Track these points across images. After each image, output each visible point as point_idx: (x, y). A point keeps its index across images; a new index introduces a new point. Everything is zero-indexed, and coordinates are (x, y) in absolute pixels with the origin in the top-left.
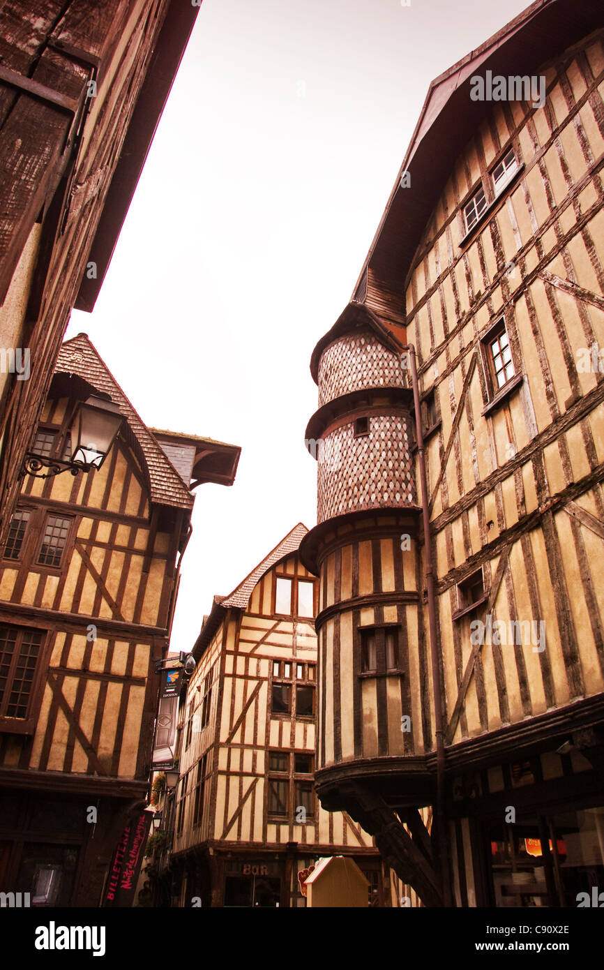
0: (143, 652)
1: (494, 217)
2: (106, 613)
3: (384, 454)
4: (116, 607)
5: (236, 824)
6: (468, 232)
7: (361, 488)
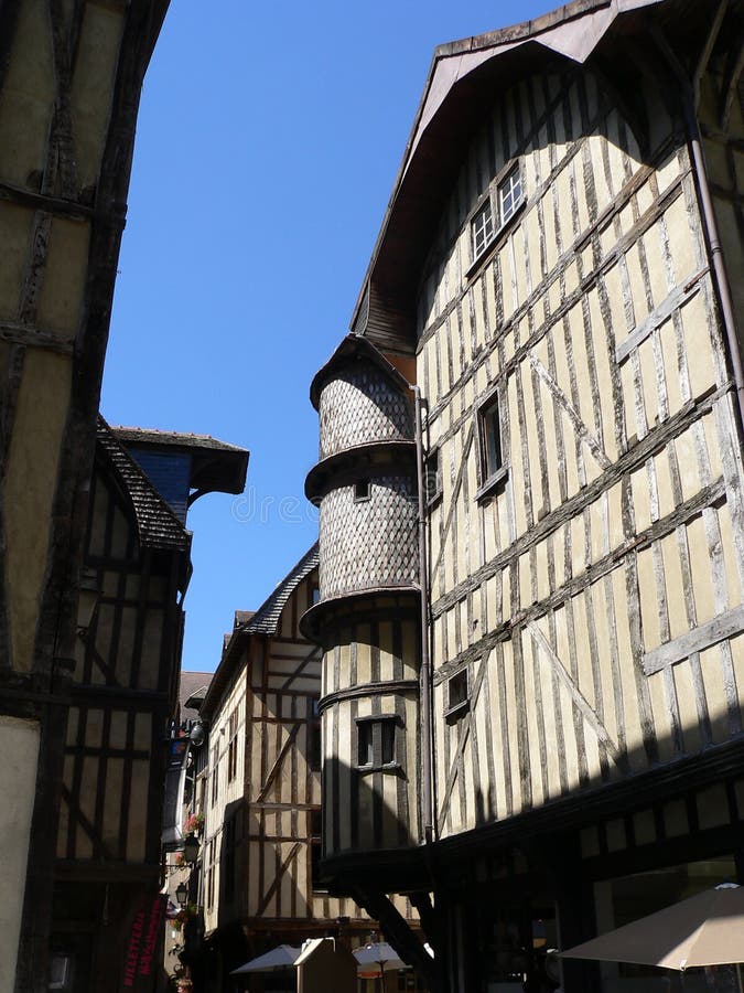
0: (144, 722)
1: (497, 255)
2: (98, 678)
3: (385, 523)
4: (108, 670)
5: (274, 897)
6: (476, 259)
7: (360, 564)
